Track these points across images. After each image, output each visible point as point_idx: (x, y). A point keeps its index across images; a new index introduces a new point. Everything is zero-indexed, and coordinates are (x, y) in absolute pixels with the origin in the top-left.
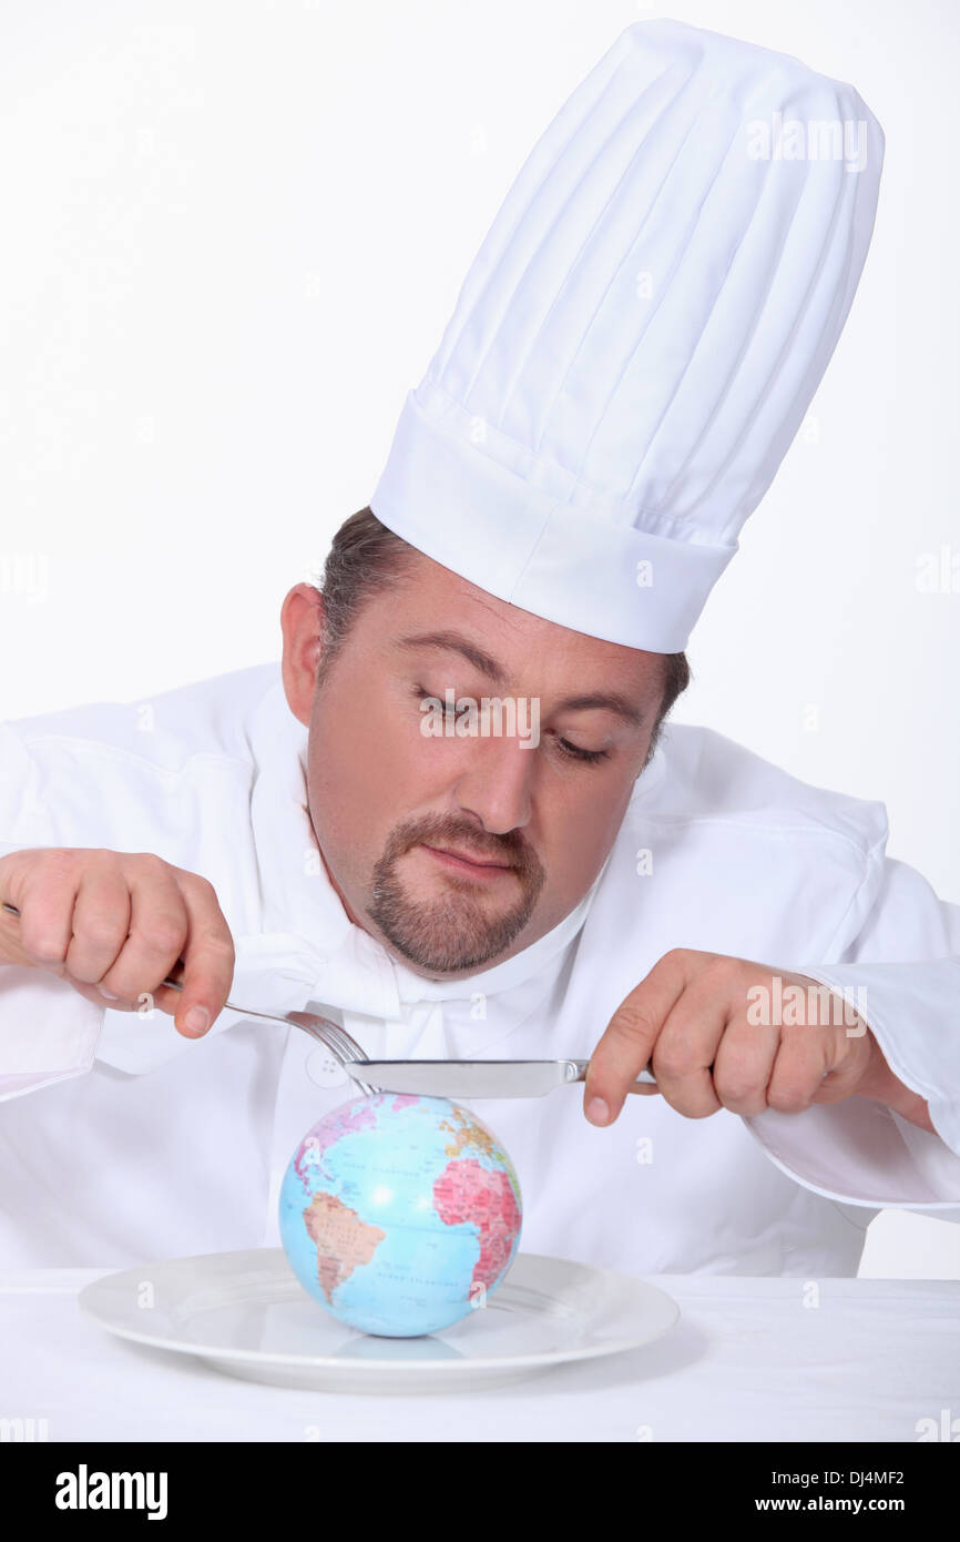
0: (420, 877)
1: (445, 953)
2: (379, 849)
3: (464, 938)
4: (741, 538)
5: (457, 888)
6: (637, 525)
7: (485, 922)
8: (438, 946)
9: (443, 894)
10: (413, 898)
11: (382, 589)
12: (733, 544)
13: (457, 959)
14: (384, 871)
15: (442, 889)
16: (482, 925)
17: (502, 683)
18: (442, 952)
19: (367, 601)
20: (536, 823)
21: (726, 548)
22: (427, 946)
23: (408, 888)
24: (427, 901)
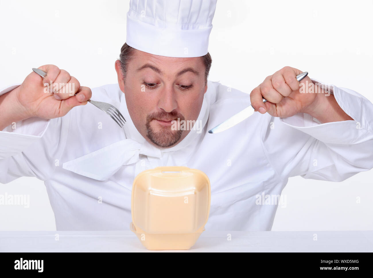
0: (155, 126)
1: (165, 143)
2: (145, 121)
3: (168, 139)
4: (212, 23)
5: (164, 128)
6: (182, 29)
7: (172, 134)
8: (163, 142)
9: (161, 130)
10: (155, 131)
11: (130, 60)
12: (211, 25)
13: (168, 144)
14: (148, 126)
15: (161, 128)
16: (172, 135)
17: (161, 74)
18: (164, 143)
19: (128, 63)
20: (178, 107)
21: (209, 28)
22: (160, 143)
23: (153, 129)
24: (158, 132)
